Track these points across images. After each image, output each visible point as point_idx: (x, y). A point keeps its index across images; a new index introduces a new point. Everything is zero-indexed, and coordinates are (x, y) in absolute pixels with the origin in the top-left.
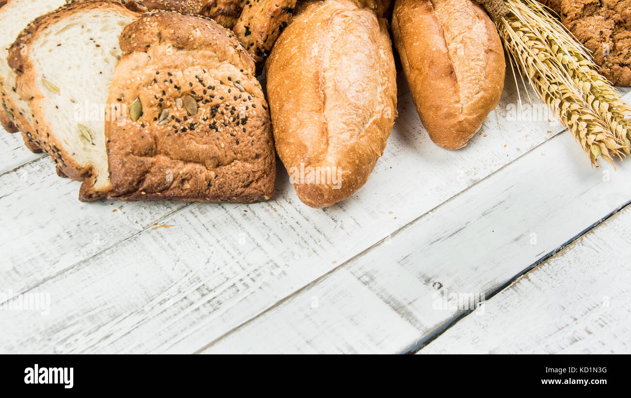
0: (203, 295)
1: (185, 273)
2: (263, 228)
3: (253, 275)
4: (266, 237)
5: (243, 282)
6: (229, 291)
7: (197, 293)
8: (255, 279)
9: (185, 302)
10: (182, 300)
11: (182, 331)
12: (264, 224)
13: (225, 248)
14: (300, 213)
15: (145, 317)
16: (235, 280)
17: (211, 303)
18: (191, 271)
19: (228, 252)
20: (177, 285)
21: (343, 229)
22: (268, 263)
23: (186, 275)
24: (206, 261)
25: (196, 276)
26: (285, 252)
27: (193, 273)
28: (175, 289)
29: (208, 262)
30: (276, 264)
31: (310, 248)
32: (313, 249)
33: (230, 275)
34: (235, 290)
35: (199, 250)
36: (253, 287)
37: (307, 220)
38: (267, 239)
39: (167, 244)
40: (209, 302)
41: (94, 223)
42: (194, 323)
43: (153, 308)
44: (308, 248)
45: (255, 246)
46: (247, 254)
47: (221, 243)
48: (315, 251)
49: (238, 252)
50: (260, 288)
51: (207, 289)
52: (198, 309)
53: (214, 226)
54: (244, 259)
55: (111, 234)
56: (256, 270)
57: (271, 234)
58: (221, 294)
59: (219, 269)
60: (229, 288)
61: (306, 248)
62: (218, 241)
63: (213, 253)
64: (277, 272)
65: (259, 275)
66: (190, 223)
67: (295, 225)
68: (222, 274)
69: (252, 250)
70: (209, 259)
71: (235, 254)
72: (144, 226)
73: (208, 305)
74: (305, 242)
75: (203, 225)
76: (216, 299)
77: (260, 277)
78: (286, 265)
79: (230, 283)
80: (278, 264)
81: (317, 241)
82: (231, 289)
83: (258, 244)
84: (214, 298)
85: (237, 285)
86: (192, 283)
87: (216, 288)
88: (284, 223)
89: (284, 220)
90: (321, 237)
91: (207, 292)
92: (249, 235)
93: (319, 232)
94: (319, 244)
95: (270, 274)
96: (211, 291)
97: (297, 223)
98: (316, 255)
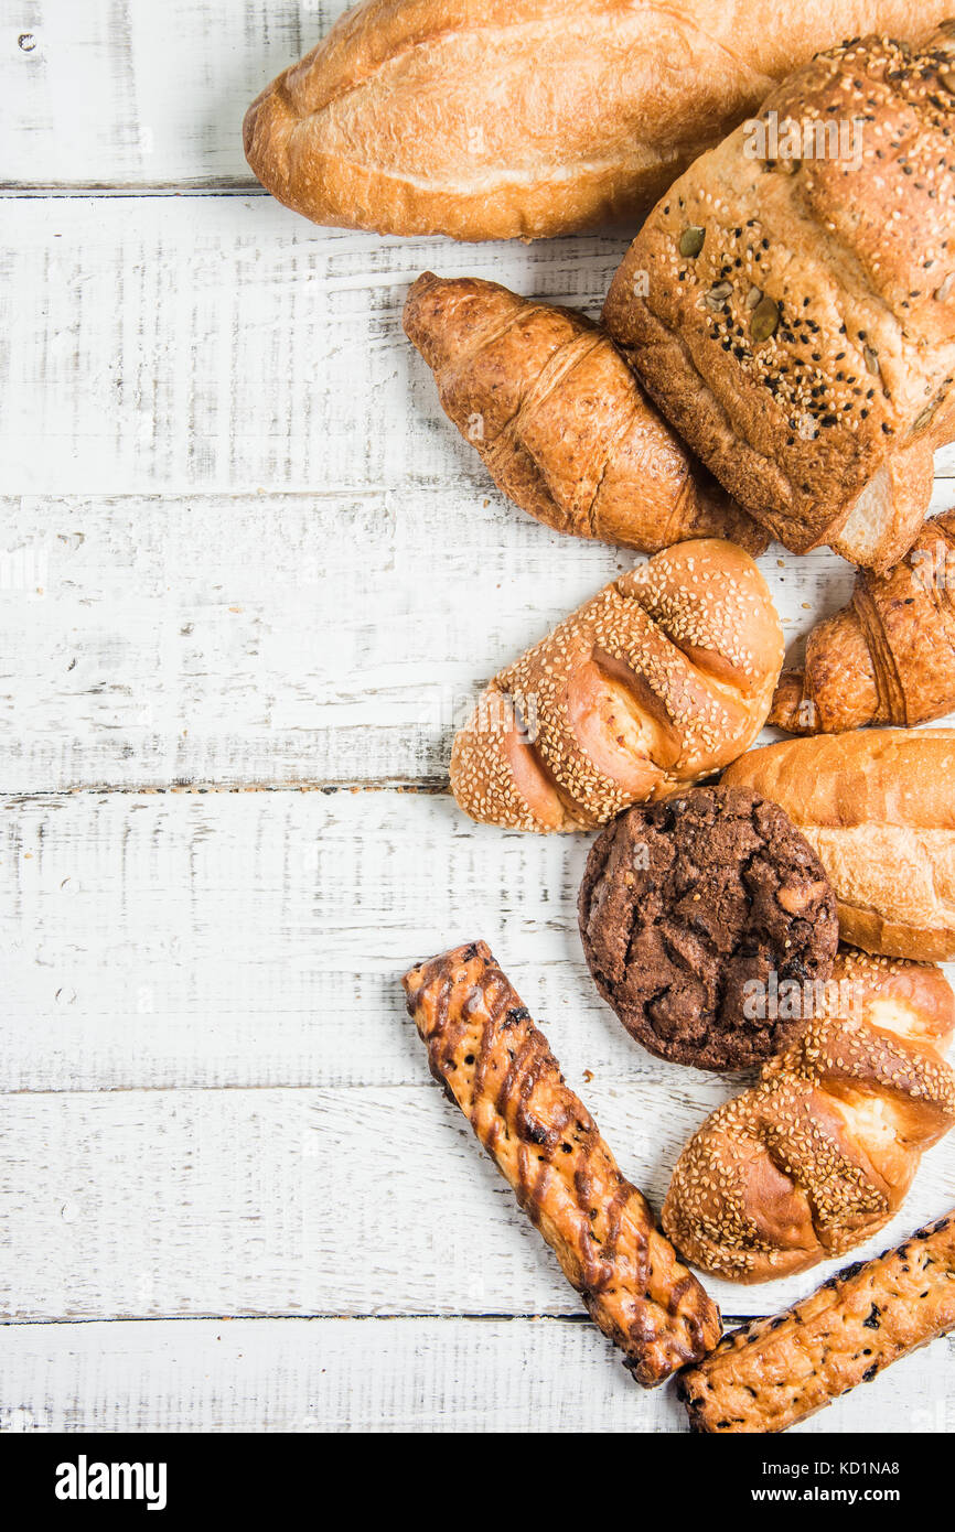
2: (203, 361)
3: (289, 274)
4: (211, 338)
5: (313, 272)
6: (344, 270)
8: (290, 264)
12: (194, 368)
13: (291, 362)
14: (121, 350)
16: (321, 284)
17: (385, 265)
19: (292, 349)
21: (79, 266)
22: (249, 282)
24: (335, 355)
26: (207, 285)
29: (335, 350)
30: (238, 271)
31: (162, 264)
32: (159, 259)
33: (320, 300)
34: (335, 263)
35: (330, 387)
37: (121, 325)
38: (213, 332)
39: (371, 434)
40: (387, 270)
44: (165, 266)
45: (243, 331)
46: (265, 324)
47: (289, 376)
48: (160, 253)
49: (276, 340)
51: (373, 297)
53: (275, 421)
54: (277, 318)
56: (276, 281)
57: (201, 336)
58: (359, 272)
59: (329, 325)
60: (340, 275)
61: (168, 268)
62: (290, 382)
63: (316, 365)
65: (279, 268)
66: (307, 453)
67: (149, 328)
68: (330, 311)
69: (253, 326)
70: (330, 356)
71: (284, 338)
73: (393, 265)
74: (159, 283)
75: (289, 435)
76: (375, 267)
77: (279, 262)
78: (224, 258)
79: (333, 284)
80: (234, 268)
81: (139, 271)
82: (340, 270)
83: (235, 332)
84: (375, 272)
85: (324, 272)
87: (359, 290)
88: (162, 347)
89: (159, 353)
90: (127, 273)
91: (376, 291)
92: (235, 359)
93: (122, 288)
94: (140, 264)
95: (261, 258)
96: (371, 290)
97: (141, 332)
98: (164, 245)
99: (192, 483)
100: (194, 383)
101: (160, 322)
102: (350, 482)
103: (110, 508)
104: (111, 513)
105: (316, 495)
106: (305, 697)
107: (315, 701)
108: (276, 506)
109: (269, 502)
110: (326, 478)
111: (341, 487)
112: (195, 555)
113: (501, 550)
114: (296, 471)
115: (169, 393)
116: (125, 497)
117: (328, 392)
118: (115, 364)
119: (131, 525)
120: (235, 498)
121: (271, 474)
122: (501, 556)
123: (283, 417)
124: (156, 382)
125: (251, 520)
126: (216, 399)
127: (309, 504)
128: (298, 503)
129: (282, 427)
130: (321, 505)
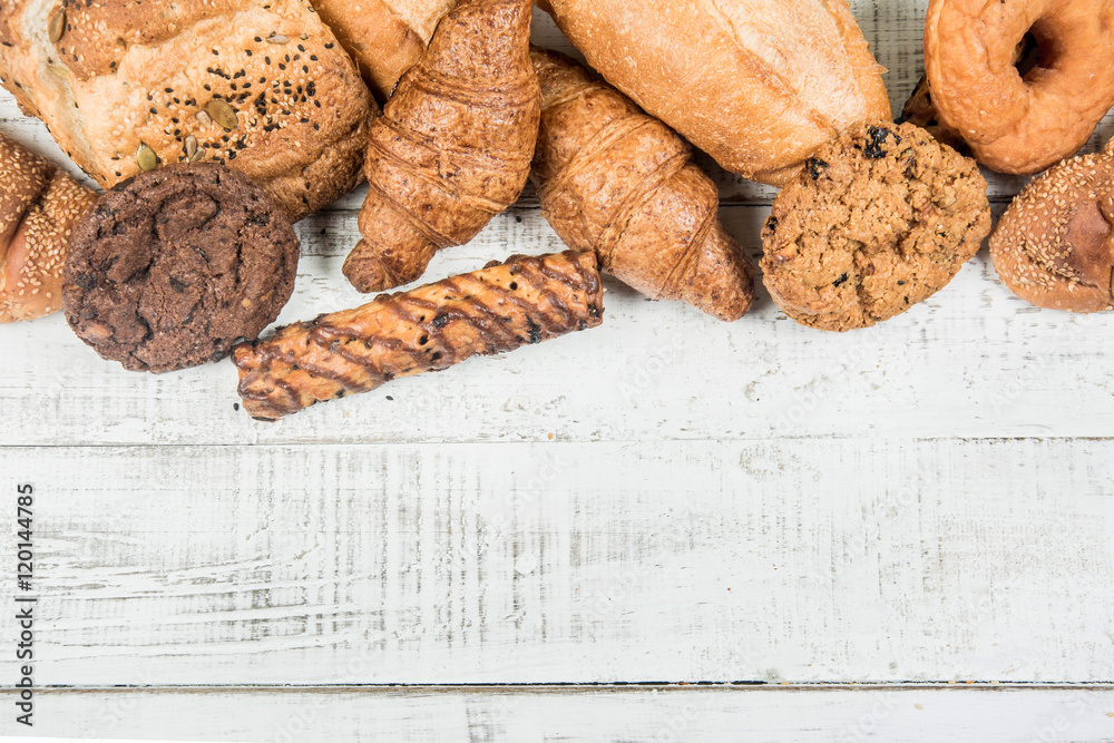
0: (255, 606)
1: (258, 554)
2: (411, 550)
3: (340, 619)
4: (405, 568)
5: (319, 621)
6: (292, 622)
7: (250, 597)
8: (338, 627)
9: (225, 603)
10: (223, 595)
11: (189, 642)
12: (418, 544)
13: (337, 549)
14: (479, 559)
15: (162, 588)
16: (312, 611)
17: (256, 626)
18: (268, 557)
19: (337, 559)
20: (234, 567)
21: (517, 627)
22: (373, 613)
23: (258, 559)
24: (299, 553)
25: (266, 569)
26: (409, 611)
27: (269, 562)
28: (227, 570)
29: (300, 557)
30: (383, 622)
31: (448, 628)
32: (451, 632)
33: (312, 598)
34: (300, 627)
35: (304, 528)
36: (328, 638)
37: (480, 578)
38: (403, 573)
39: (269, 490)
40: (255, 621)
41: (202, 387)
42: (212, 641)
43: (180, 582)
44: (445, 627)
45: (379, 574)
46: (360, 579)
47: (339, 537)
48: (450, 637)
49: (350, 566)
50: (335, 646)
51: (267, 600)
52: (232, 623)
53: (350, 501)
54: (349, 584)
55: (211, 423)
56: (350, 613)
57: (414, 569)
58: (279, 620)
59: (305, 578)
60: (295, 618)
61: (443, 625)
62: (338, 532)
63: (317, 545)
64: (377, 635)
65: (348, 624)
66: (322, 475)
67: (457, 576)
68: (304, 589)
69: (369, 578)
70: (304, 553)
71: (343, 568)
72: (261, 438)
73: (249, 626)
74: (449, 613)
75: (338, 490)
76: (265, 624)
77: (348, 629)
78: (395, 633)
79: (301, 611)
80: (386, 625)
81: (466, 623)
82: (296, 622)
83: (384, 573)
84: (265, 620)
85: (309, 620)
86: (255, 577)
87: (279, 606)
88: (445, 561)
89: (448, 556)
90: (476, 621)
91: (264, 605)
92: (385, 550)
93: (481, 609)
94: (465, 629)
95: (364, 632)
96: (269, 606)
97: (463, 574)
98: (447, 644)
99: (417, 452)
100: (418, 532)
101: (447, 581)
102: (287, 452)
103: (484, 431)
104: (483, 428)
105: (314, 442)
106: (321, 281)
107: (312, 278)
108: (347, 433)
109: (354, 435)
110: (306, 455)
111: (294, 448)
112: (413, 394)
113: (159, 396)
114: (331, 461)
115: (438, 524)
116: (472, 441)
117: (306, 523)
118: (483, 548)
119: (466, 418)
120: (381, 439)
121: (352, 458)
122: (159, 391)
123: (343, 504)
124: (450, 532)
125: (368, 421)
126: (400, 518)
127: (321, 434)
128: (329, 434)
129: (344, 497)
130: (311, 433)
